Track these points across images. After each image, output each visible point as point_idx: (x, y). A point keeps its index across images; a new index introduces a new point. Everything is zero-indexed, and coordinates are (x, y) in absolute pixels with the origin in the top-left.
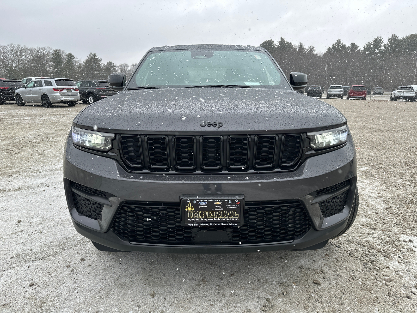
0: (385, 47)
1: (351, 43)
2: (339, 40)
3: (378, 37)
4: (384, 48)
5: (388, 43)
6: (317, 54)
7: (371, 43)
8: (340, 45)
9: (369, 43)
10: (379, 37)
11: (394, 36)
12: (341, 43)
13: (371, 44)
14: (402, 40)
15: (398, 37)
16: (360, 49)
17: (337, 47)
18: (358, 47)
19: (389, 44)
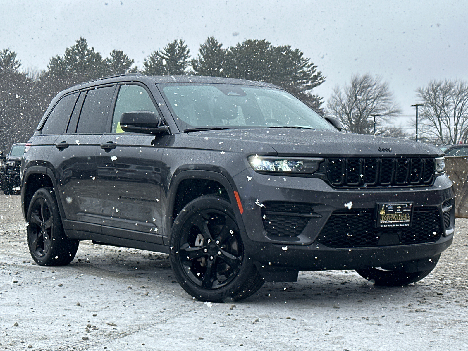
0: (195, 68)
1: (114, 52)
2: (82, 40)
3: (176, 41)
4: (192, 70)
5: (202, 57)
6: (24, 75)
7: (162, 55)
8: (86, 53)
9: (157, 54)
11: (212, 41)
13: (163, 58)
16: (136, 67)
17: (77, 57)
18: (131, 63)
19: (203, 59)
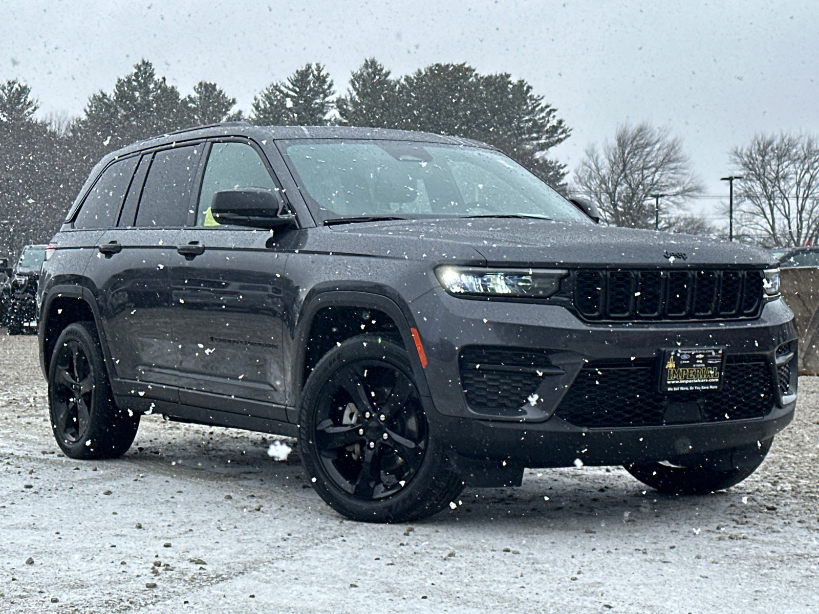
0: (343, 113)
1: (201, 84)
2: (146, 64)
3: (309, 67)
5: (354, 93)
6: (44, 125)
7: (285, 91)
8: (152, 86)
9: (277, 88)
10: (314, 67)
11: (373, 66)
12: (157, 77)
13: (287, 95)
14: (403, 87)
15: (388, 74)
16: (240, 112)
17: (137, 94)
18: (230, 104)
19: (357, 97)
